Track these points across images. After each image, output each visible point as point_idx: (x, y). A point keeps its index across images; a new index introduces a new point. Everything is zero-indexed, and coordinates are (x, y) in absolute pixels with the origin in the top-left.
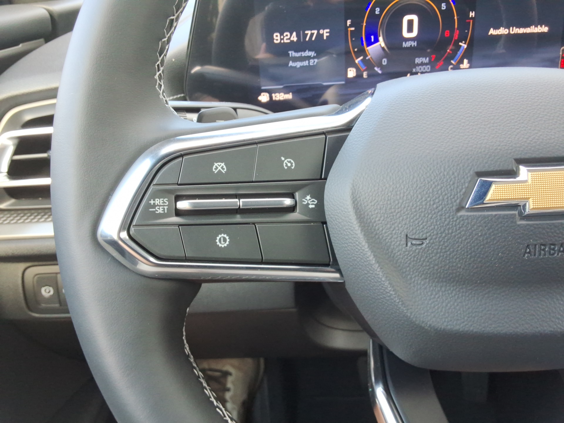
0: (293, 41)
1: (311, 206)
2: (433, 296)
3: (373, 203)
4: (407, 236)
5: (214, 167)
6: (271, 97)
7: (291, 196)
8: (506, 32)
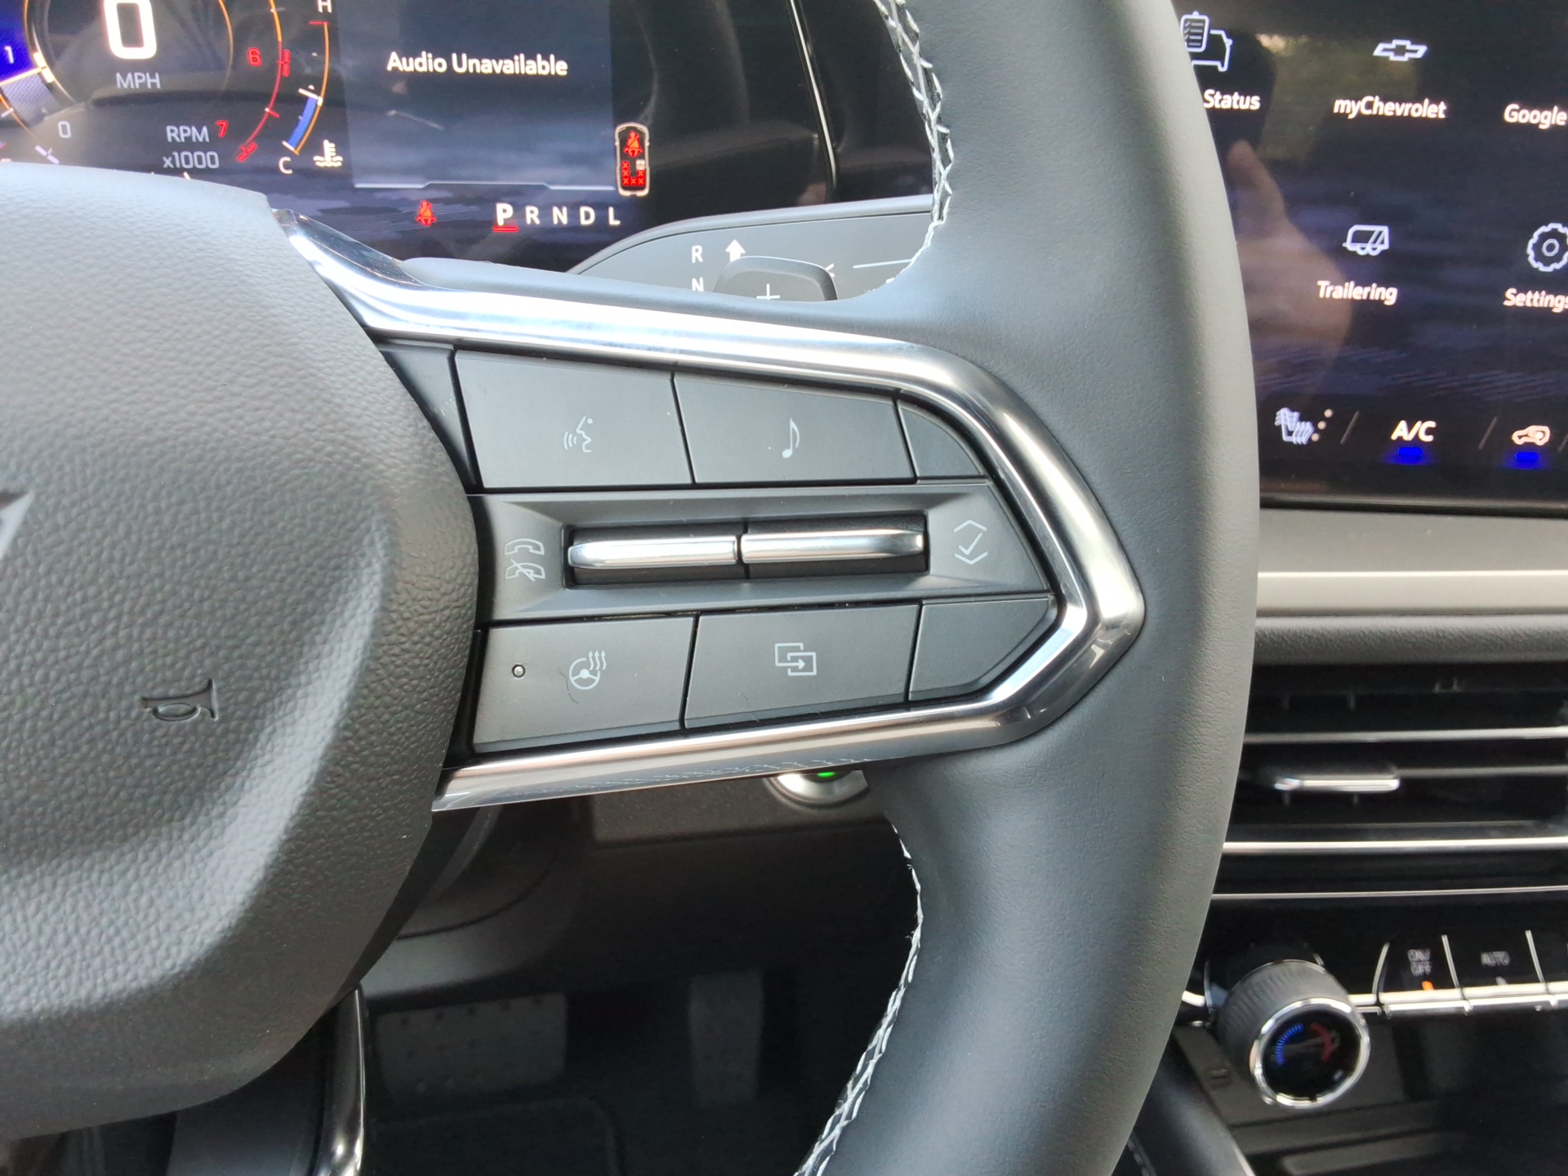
8: (440, 65)
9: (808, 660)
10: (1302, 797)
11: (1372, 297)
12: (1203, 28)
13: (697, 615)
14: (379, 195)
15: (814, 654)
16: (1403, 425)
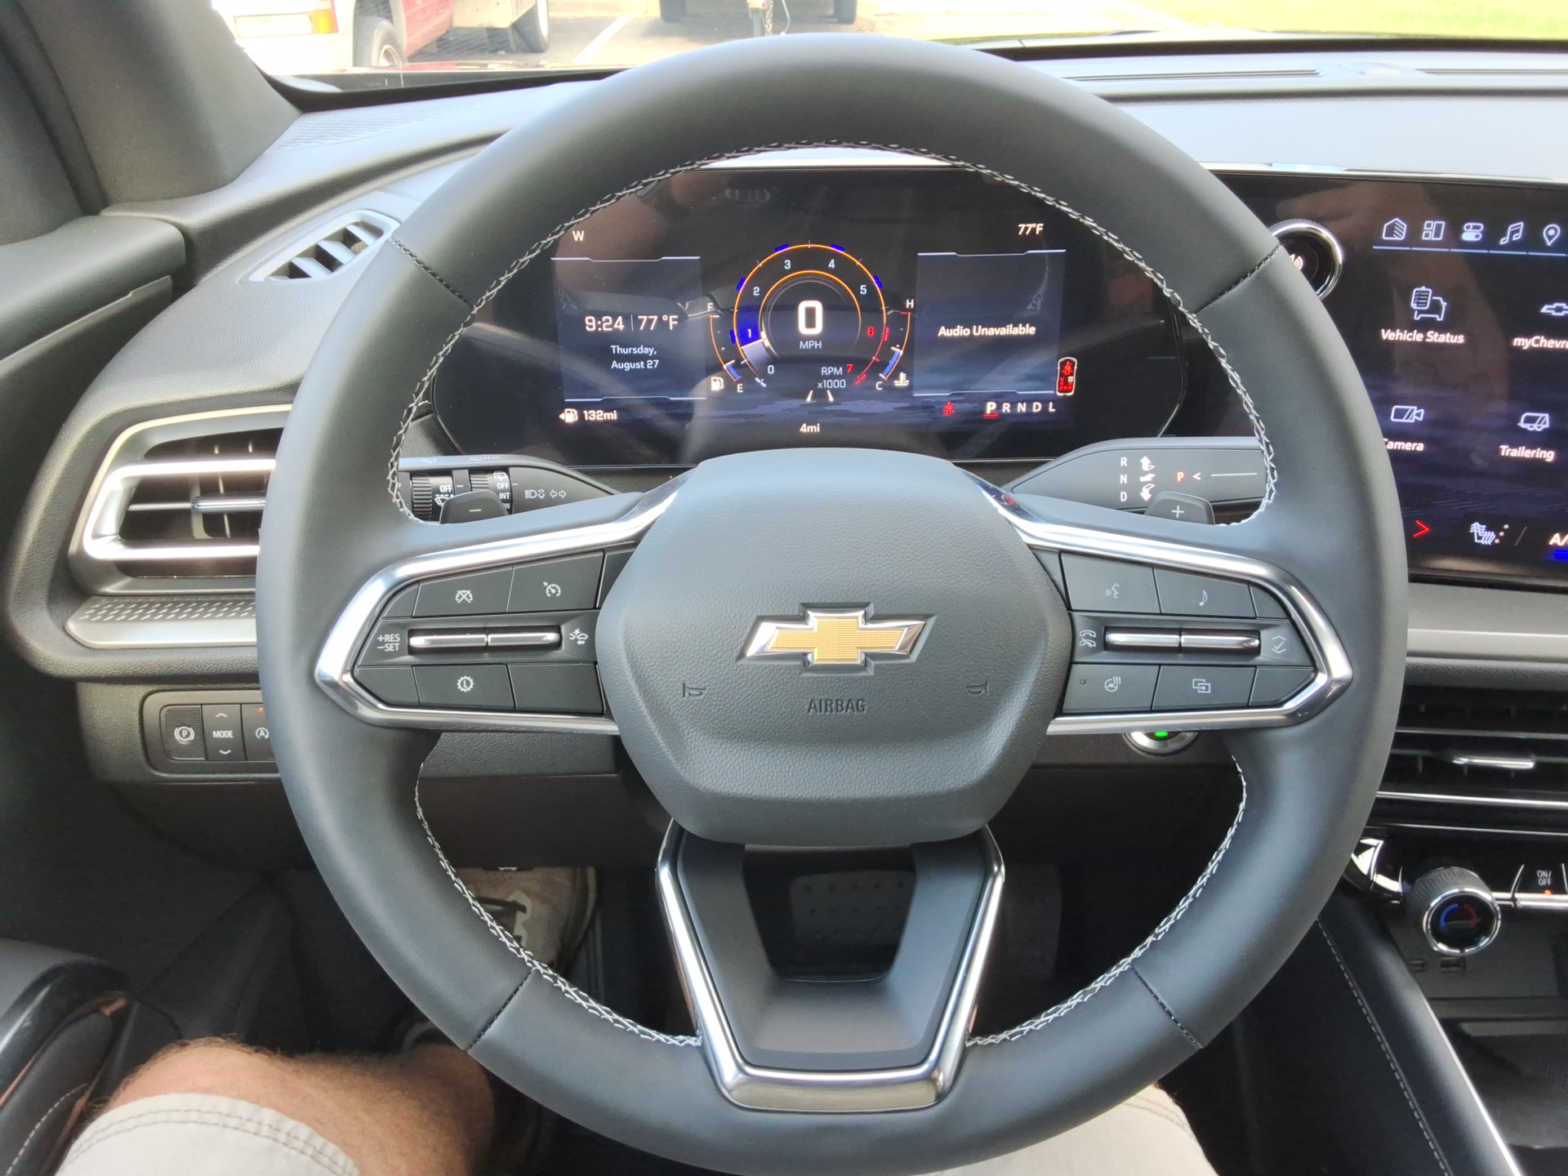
0: (619, 329)
1: (579, 643)
2: (711, 755)
3: (647, 645)
4: (684, 685)
5: (458, 596)
6: (581, 416)
7: (557, 629)
8: (966, 332)
9: (1207, 687)
10: (1474, 770)
11: (1537, 456)
12: (1427, 296)
13: (1160, 665)
14: (926, 400)
15: (1209, 685)
16: (1557, 536)
